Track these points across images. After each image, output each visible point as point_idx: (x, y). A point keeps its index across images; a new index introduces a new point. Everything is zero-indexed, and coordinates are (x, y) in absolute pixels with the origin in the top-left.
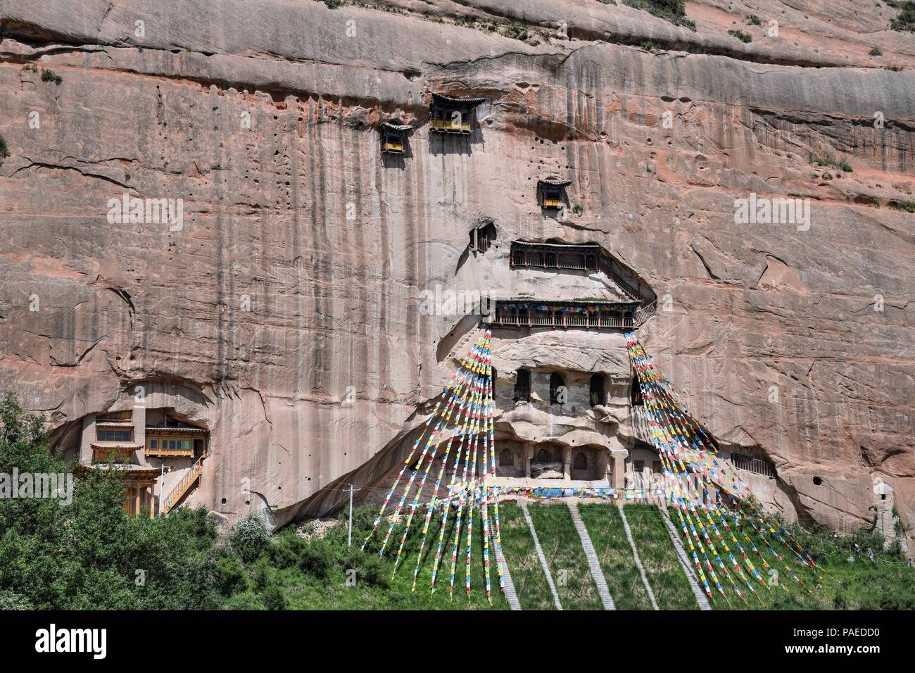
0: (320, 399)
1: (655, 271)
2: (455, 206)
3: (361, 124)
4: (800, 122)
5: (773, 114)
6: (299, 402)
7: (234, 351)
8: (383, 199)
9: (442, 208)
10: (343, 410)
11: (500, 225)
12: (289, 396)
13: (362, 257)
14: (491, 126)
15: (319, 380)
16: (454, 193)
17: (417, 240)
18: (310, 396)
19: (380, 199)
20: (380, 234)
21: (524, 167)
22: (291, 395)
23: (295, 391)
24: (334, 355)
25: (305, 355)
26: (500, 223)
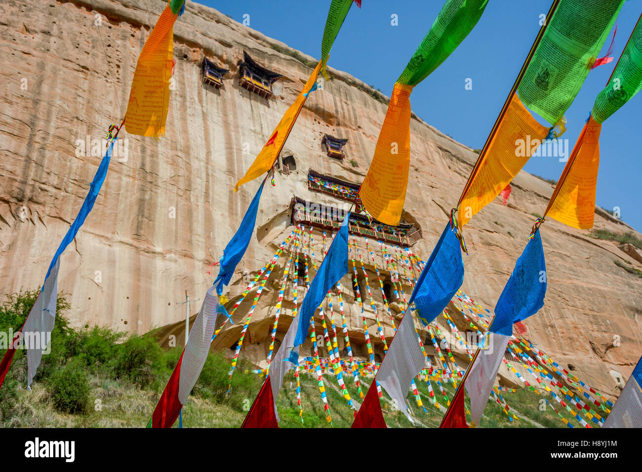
0: (142, 246)
1: (415, 209)
2: (263, 136)
3: (186, 56)
4: (464, 162)
5: (450, 153)
6: (119, 244)
7: (45, 175)
8: (205, 111)
9: (252, 134)
10: (168, 262)
11: (299, 159)
12: (106, 235)
13: (187, 140)
14: (283, 101)
15: (141, 229)
16: (262, 128)
17: (235, 147)
18: (131, 241)
19: (202, 109)
20: (203, 132)
21: (310, 132)
22: (109, 235)
23: (113, 233)
24: (159, 208)
25: (128, 201)
26: (298, 157)
